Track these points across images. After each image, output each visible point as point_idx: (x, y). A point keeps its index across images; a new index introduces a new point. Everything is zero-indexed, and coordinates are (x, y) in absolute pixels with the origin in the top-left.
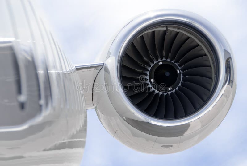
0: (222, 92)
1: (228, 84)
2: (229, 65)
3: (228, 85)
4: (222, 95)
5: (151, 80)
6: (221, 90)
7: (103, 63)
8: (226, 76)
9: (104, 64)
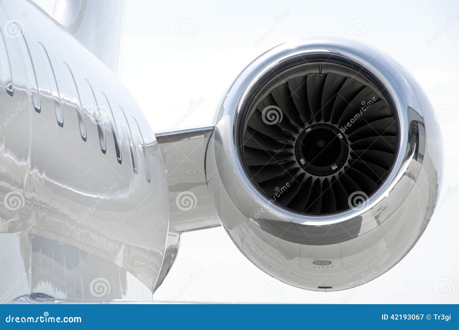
0: (404, 170)
1: (413, 158)
2: (416, 131)
3: (414, 160)
4: (405, 174)
5: (301, 160)
6: (401, 166)
7: (213, 125)
8: (409, 146)
9: (214, 127)
